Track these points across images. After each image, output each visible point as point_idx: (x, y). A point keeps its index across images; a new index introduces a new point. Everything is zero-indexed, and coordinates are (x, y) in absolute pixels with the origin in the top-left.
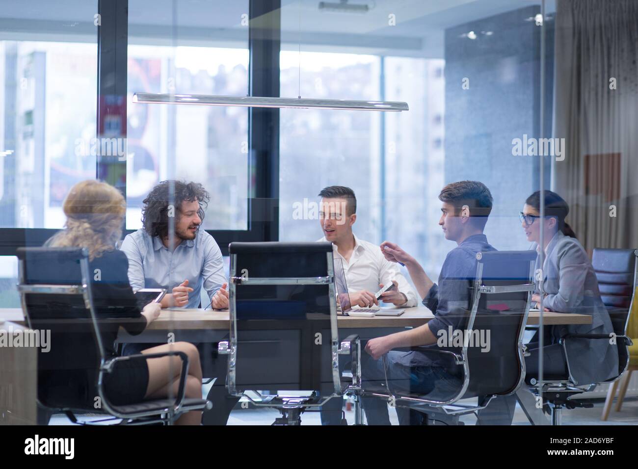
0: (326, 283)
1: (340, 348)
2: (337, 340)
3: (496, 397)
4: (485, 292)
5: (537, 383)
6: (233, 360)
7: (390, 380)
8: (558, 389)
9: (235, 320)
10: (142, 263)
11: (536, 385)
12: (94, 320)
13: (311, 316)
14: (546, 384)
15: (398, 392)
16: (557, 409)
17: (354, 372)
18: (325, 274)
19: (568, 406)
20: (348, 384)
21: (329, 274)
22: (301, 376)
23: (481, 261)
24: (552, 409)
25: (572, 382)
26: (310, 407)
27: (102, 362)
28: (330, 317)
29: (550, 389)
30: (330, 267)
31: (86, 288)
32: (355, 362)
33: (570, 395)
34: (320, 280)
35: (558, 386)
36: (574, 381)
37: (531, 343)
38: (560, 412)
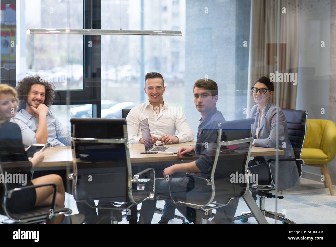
3: (233, 198)
19: (268, 197)
23: (220, 127)
33: (269, 191)
38: (264, 200)
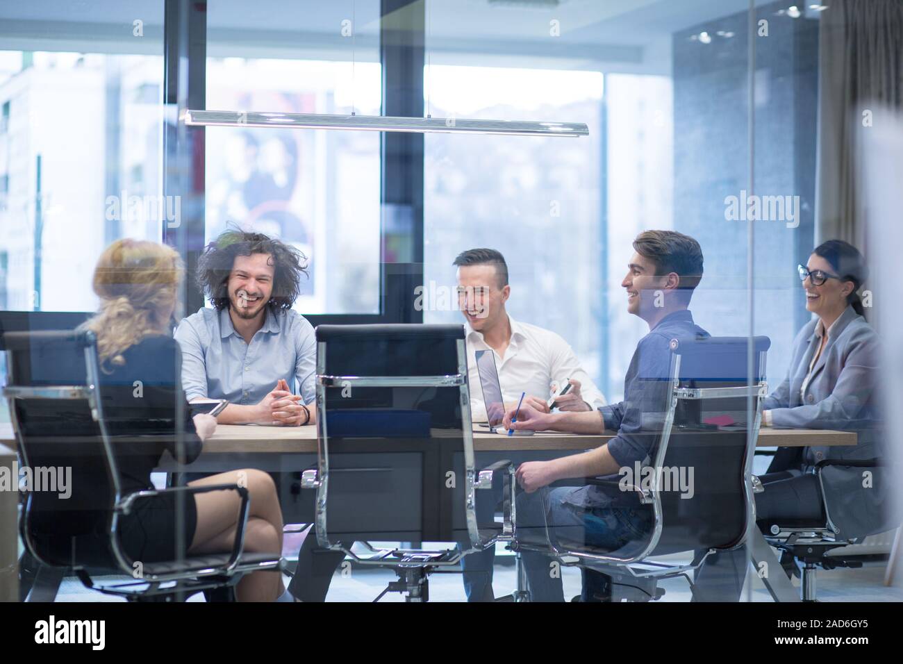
0: (455, 385)
1: (477, 480)
2: (473, 468)
4: (686, 397)
5: (780, 532)
6: (323, 497)
7: (552, 526)
8: (810, 541)
9: (325, 438)
10: (204, 357)
11: (778, 536)
12: (105, 438)
13: (437, 433)
14: (794, 534)
15: (565, 544)
16: (810, 570)
17: (507, 515)
18: (454, 371)
19: (826, 566)
20: (497, 533)
21: (460, 371)
22: (423, 520)
23: (677, 351)
24: (802, 571)
25: (831, 531)
26: (437, 566)
27: (118, 498)
28: (462, 435)
29: (798, 540)
30: (461, 361)
31: (94, 390)
32: (508, 501)
33: (828, 550)
34: (447, 380)
35: (809, 537)
36: (834, 529)
37: (768, 474)
38: (814, 574)
